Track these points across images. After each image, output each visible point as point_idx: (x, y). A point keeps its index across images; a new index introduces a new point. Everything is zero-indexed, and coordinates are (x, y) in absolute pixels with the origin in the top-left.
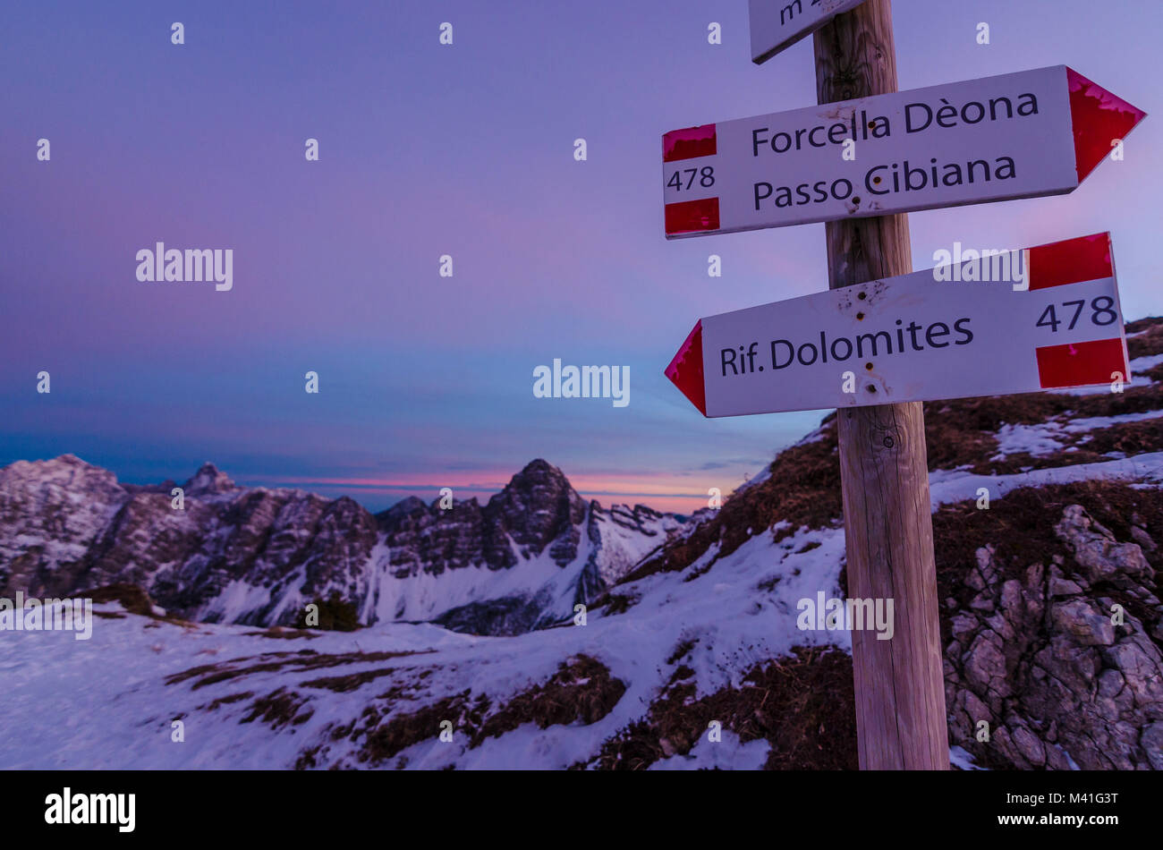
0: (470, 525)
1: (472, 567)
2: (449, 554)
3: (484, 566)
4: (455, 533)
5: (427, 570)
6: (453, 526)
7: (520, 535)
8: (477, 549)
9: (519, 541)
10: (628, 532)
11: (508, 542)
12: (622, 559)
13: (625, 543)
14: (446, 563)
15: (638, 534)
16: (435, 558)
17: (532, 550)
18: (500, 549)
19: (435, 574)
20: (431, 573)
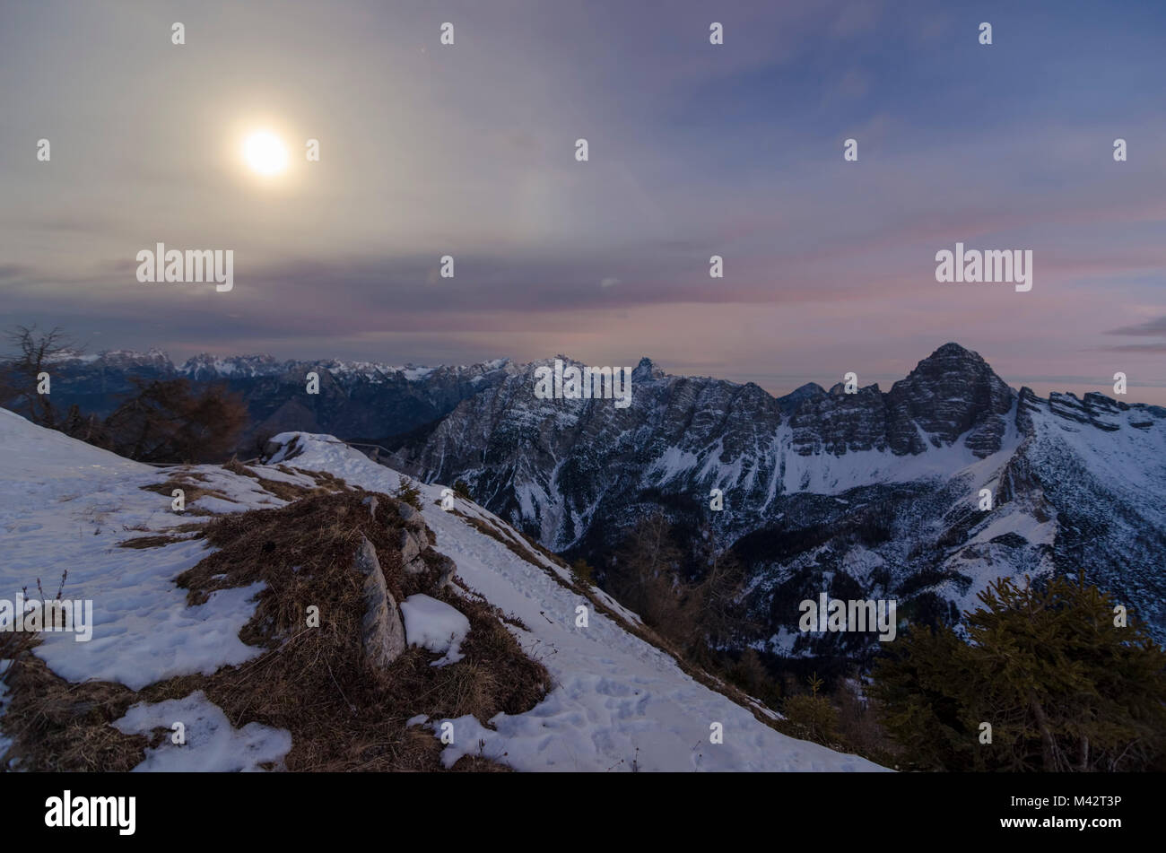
0: (871, 411)
1: (875, 450)
2: (851, 436)
3: (888, 451)
4: (856, 417)
5: (829, 450)
6: (852, 411)
7: (928, 422)
8: (879, 434)
9: (927, 428)
10: (1074, 424)
11: (915, 429)
12: (1065, 454)
13: (1067, 436)
14: (848, 445)
15: (1090, 427)
16: (836, 440)
17: (942, 438)
18: (905, 435)
19: (837, 454)
20: (833, 453)
